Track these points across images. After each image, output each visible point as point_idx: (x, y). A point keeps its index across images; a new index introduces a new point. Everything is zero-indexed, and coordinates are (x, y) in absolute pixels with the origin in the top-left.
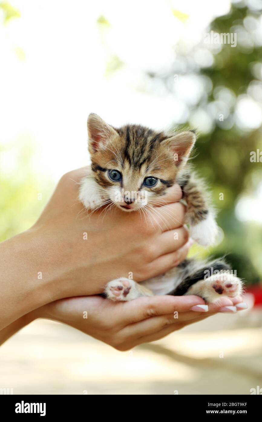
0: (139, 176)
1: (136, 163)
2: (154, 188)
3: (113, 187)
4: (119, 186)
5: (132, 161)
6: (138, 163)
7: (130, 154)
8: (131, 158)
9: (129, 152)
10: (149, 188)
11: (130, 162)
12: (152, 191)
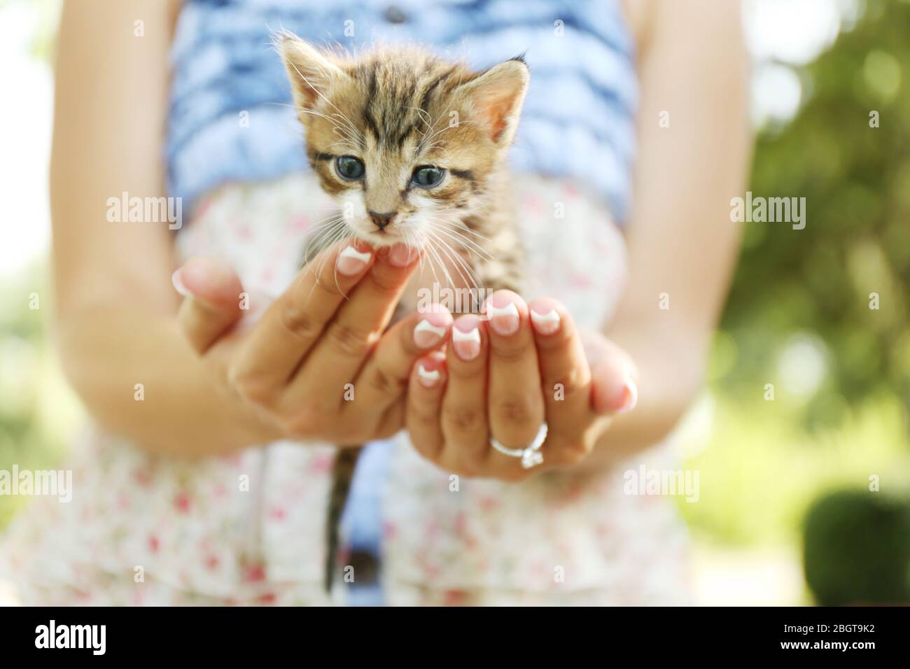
0: (399, 164)
1: (392, 136)
2: (436, 190)
3: (349, 192)
4: (358, 190)
5: (381, 133)
6: (396, 135)
7: (376, 118)
8: (378, 126)
9: (372, 112)
10: (426, 189)
11: (377, 136)
12: (434, 197)
